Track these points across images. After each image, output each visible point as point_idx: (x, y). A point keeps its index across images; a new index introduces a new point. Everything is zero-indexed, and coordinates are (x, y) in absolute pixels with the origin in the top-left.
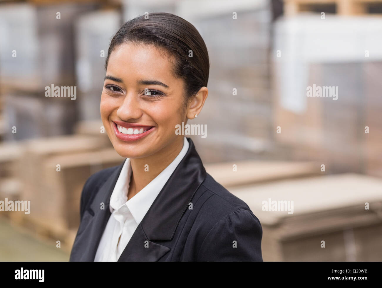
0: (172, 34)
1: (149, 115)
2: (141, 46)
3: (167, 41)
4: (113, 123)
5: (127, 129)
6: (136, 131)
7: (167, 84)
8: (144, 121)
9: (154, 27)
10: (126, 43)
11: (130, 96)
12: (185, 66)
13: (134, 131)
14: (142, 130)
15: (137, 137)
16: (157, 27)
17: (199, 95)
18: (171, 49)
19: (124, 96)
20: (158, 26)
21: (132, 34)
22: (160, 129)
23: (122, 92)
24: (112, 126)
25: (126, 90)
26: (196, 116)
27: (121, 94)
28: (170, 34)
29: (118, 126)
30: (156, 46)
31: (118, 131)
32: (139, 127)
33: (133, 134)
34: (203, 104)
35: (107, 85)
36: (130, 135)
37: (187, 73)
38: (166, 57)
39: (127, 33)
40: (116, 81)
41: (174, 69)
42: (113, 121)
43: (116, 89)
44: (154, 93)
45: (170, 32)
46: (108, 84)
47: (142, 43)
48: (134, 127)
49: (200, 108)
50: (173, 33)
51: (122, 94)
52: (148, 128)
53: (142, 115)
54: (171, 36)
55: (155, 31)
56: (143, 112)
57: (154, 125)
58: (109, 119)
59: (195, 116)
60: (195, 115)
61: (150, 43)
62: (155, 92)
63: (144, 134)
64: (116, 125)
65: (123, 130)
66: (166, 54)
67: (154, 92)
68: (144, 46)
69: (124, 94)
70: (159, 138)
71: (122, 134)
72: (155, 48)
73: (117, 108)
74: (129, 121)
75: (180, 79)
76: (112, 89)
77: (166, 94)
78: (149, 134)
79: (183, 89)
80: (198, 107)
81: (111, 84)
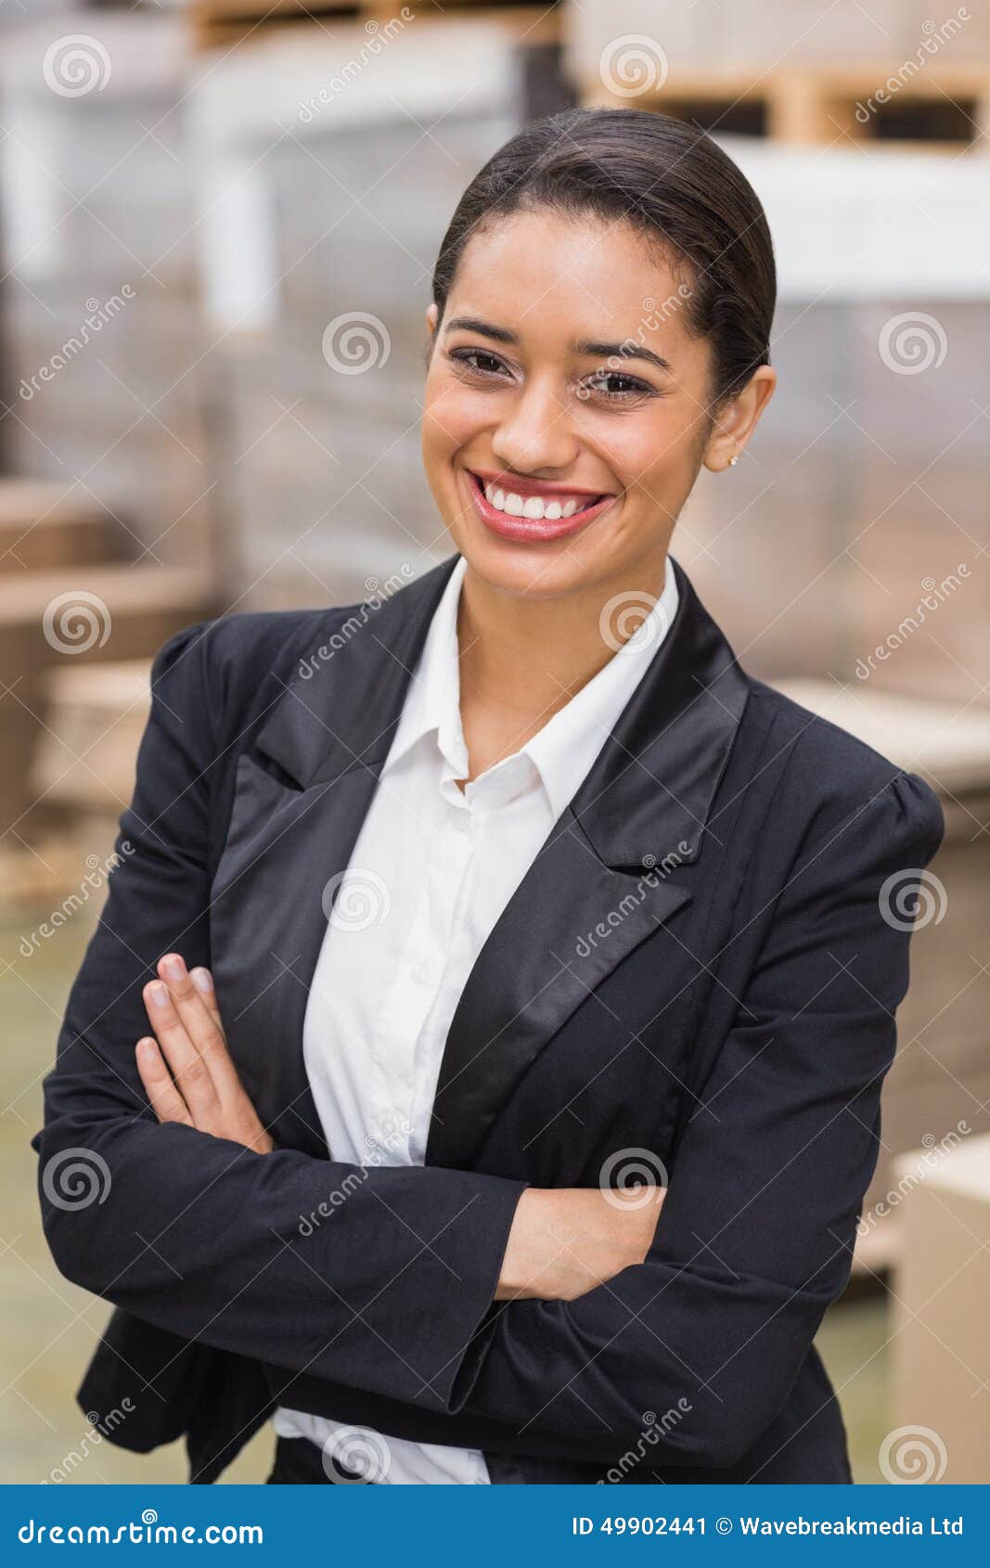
0: (685, 190)
1: (601, 457)
2: (588, 226)
3: (674, 212)
4: (466, 475)
5: (524, 502)
6: (554, 510)
7: (665, 358)
8: (586, 478)
9: (628, 163)
10: (535, 212)
11: (543, 389)
12: (718, 299)
13: (546, 508)
14: (571, 505)
15: (556, 528)
16: (639, 165)
17: (749, 395)
18: (687, 239)
19: (520, 392)
20: (642, 161)
21: (555, 181)
22: (632, 506)
23: (511, 375)
24: (462, 486)
25: (526, 370)
26: (733, 463)
27: (507, 382)
28: (680, 187)
29: (489, 489)
30: (635, 228)
31: (490, 506)
32: (564, 494)
33: (544, 517)
34: (754, 422)
35: (458, 348)
36: (533, 521)
37: (724, 322)
38: (666, 267)
39: (534, 175)
40: (494, 338)
41: (690, 308)
42: (467, 470)
43: (488, 362)
44: (620, 383)
45: (680, 182)
46: (464, 344)
47: (590, 214)
48: (547, 494)
49: (745, 433)
50: (688, 185)
51: (509, 380)
52: (593, 500)
53: (578, 455)
54: (687, 196)
55: (636, 177)
56: (583, 445)
57: (611, 490)
58: (456, 464)
59: (730, 462)
60: (732, 457)
61: (617, 216)
62: (623, 380)
63: (578, 518)
64: (480, 482)
65: (509, 503)
66: (668, 256)
67: (618, 380)
68: (598, 225)
69: (517, 384)
70: (623, 534)
71: (503, 515)
72: (631, 234)
73: (492, 428)
74: (535, 474)
75: (701, 341)
76: (474, 361)
77: (661, 390)
78: (593, 519)
79: (709, 374)
80: (740, 431)
81: (475, 348)
